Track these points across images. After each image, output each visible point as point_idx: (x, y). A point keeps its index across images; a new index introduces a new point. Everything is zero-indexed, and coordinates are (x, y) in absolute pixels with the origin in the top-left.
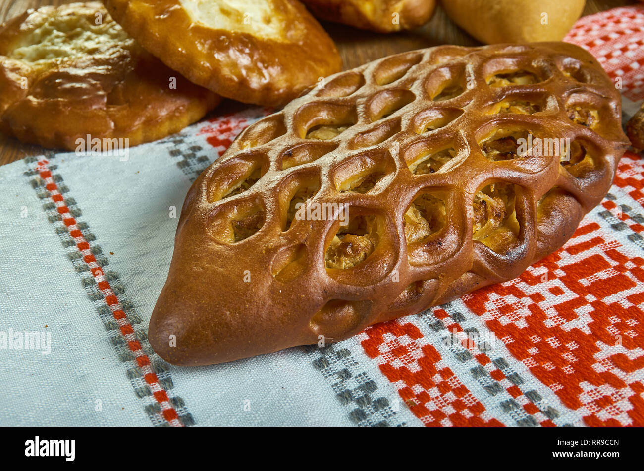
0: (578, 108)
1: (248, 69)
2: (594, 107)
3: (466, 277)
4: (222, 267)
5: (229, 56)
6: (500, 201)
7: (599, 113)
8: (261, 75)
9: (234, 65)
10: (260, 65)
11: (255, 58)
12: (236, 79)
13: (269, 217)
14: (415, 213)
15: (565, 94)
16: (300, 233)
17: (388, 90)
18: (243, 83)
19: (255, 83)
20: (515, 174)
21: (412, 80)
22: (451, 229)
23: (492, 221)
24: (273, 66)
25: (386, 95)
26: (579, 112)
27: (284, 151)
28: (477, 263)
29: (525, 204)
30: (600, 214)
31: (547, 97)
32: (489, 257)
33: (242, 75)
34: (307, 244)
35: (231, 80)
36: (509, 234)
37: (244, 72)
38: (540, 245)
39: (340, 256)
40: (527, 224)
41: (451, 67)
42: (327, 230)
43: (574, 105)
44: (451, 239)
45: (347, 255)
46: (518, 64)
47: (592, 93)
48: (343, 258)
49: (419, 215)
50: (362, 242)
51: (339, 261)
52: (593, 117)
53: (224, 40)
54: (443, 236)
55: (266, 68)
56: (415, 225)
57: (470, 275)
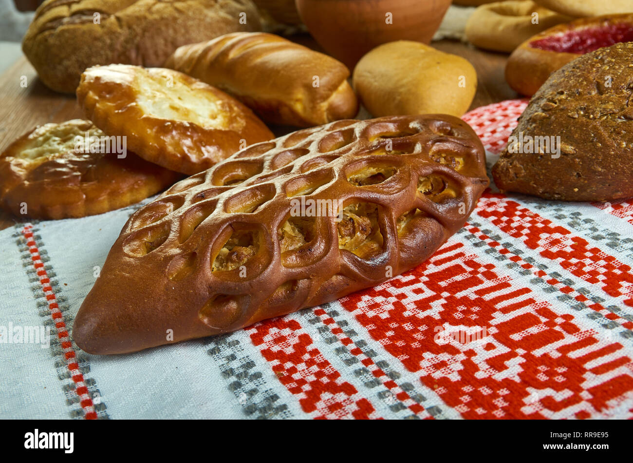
0: (443, 155)
1: (189, 148)
2: (458, 154)
3: (336, 279)
4: (129, 273)
5: (173, 137)
6: (366, 219)
7: (464, 160)
8: (200, 152)
9: (177, 145)
10: (198, 144)
11: (194, 139)
12: (179, 155)
13: (172, 236)
14: (293, 230)
15: (430, 143)
16: (192, 244)
17: (290, 151)
18: (185, 158)
19: (194, 158)
20: (373, 195)
21: (310, 143)
22: (319, 239)
23: (358, 234)
24: (211, 144)
25: (289, 154)
26: (445, 158)
27: (197, 194)
28: (344, 266)
29: (386, 221)
30: (466, 237)
31: (415, 145)
32: (355, 262)
33: (184, 152)
34: (197, 251)
35: (175, 156)
36: (375, 246)
37: (185, 149)
38: (403, 255)
39: (227, 263)
40: (389, 236)
41: (343, 133)
42: (214, 240)
43: (439, 152)
44: (320, 247)
45: (232, 261)
46: (399, 127)
47: (454, 142)
48: (229, 264)
49: (296, 231)
50: (246, 251)
51: (227, 267)
52: (458, 162)
53: (168, 125)
54: (313, 244)
55: (204, 146)
56: (292, 238)
57: (340, 278)
